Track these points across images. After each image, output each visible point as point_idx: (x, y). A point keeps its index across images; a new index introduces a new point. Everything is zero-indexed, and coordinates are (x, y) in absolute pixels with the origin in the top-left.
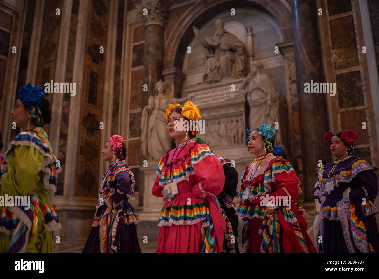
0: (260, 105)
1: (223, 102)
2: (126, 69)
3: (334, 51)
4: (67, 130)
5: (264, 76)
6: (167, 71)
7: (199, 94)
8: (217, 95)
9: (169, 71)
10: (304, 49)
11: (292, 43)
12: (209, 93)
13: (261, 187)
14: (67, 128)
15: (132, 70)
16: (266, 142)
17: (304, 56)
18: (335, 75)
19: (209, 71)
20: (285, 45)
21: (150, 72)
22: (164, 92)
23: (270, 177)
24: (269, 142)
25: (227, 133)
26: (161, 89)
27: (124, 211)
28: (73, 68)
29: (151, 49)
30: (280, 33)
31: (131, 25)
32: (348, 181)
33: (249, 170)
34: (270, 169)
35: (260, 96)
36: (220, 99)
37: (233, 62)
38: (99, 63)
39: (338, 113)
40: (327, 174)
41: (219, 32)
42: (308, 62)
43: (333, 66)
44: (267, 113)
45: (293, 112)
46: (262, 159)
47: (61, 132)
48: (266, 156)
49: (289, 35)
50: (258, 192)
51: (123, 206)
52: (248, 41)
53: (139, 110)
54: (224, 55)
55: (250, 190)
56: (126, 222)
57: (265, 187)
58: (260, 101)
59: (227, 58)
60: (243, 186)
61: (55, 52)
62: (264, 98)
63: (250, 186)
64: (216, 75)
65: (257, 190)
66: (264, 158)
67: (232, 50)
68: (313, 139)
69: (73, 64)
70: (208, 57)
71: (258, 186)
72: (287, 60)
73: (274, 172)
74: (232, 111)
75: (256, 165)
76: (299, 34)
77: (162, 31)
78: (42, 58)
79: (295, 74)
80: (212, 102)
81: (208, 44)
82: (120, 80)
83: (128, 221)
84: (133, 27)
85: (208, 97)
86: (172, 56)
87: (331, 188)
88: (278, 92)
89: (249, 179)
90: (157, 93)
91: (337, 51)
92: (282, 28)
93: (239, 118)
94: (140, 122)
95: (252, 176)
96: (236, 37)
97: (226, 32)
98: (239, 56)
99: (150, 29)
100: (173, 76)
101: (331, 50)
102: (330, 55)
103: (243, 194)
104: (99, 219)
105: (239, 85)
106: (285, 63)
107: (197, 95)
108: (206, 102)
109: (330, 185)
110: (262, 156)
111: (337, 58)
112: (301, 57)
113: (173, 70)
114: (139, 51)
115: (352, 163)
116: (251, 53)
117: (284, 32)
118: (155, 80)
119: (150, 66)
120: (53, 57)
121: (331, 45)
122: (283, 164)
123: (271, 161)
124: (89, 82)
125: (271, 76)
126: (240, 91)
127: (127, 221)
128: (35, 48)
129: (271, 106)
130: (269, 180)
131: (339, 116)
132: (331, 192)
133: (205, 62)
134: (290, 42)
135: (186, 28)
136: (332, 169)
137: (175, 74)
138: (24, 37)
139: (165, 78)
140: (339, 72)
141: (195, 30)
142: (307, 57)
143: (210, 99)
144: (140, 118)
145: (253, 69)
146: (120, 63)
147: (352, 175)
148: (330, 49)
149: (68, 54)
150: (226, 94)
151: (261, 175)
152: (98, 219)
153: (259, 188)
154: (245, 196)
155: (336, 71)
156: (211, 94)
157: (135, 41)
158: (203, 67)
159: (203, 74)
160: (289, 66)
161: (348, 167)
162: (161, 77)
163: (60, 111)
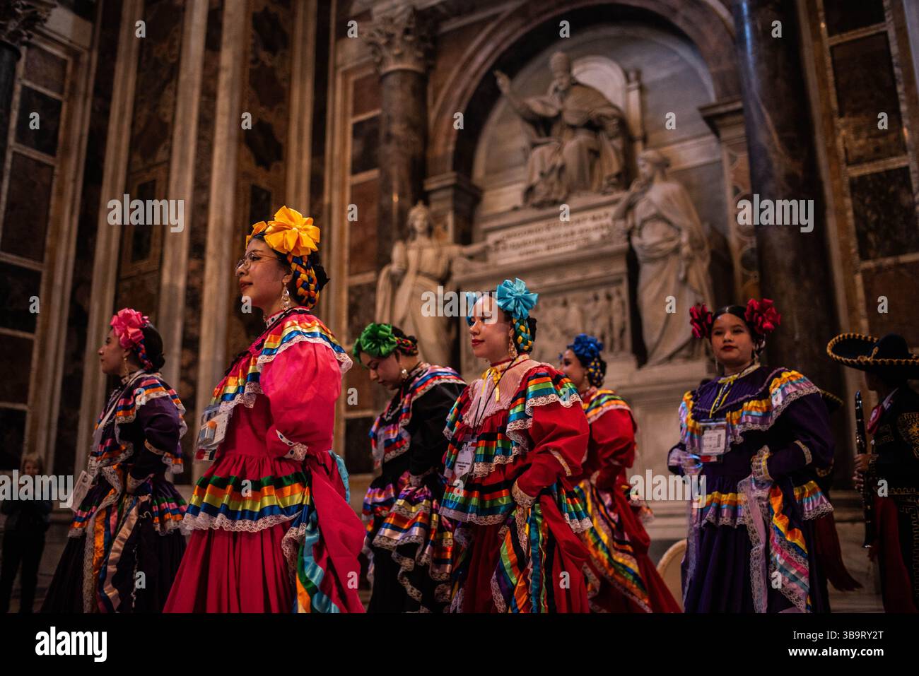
0: (665, 257)
1: (573, 252)
2: (336, 179)
3: (842, 121)
4: (199, 330)
5: (672, 187)
6: (437, 181)
7: (515, 235)
8: (559, 236)
9: (441, 180)
10: (767, 117)
11: (739, 105)
12: (538, 230)
13: (503, 444)
14: (198, 324)
15: (351, 180)
16: (513, 326)
17: (768, 136)
18: (847, 180)
19: (536, 178)
20: (722, 110)
21: (395, 184)
22: (430, 231)
23: (522, 415)
24: (522, 328)
25: (584, 325)
26: (421, 226)
27: (155, 501)
28: (209, 180)
29: (397, 129)
30: (708, 81)
31: (346, 74)
32: (766, 428)
33: (471, 397)
34: (522, 394)
35: (664, 234)
36: (566, 244)
37: (595, 153)
38: (273, 167)
39: (856, 272)
40: (707, 411)
41: (561, 84)
42: (779, 149)
43: (842, 156)
44: (682, 275)
45: (746, 272)
46: (504, 371)
47: (184, 332)
48: (515, 363)
49: (731, 85)
50: (495, 456)
51: (151, 487)
52: (631, 103)
53: (369, 277)
54: (573, 137)
55: (475, 452)
56: (158, 528)
57: (511, 441)
58: (664, 246)
59: (580, 146)
60: (456, 439)
61: (168, 142)
62: (672, 240)
63: (475, 441)
64: (556, 187)
65: (492, 451)
66: (509, 368)
67: (593, 126)
68: (797, 337)
69: (209, 170)
70: (534, 145)
71: (496, 440)
72: (729, 146)
73: (531, 402)
74: (595, 272)
75: (489, 386)
76: (755, 82)
77: (420, 85)
78: (137, 158)
79: (747, 180)
80: (545, 253)
81: (533, 113)
82: (322, 205)
83: (163, 526)
84: (352, 79)
85: (537, 241)
86: (446, 145)
87: (719, 446)
88: (707, 226)
89: (470, 421)
90: (411, 234)
91: (851, 119)
92: (714, 70)
93: (613, 290)
94: (374, 305)
95: (480, 414)
96: (600, 95)
97: (577, 84)
98: (611, 138)
99: (392, 80)
100: (449, 193)
101: (836, 119)
102: (832, 132)
103: (458, 460)
104: (87, 516)
105: (612, 211)
106: (724, 154)
107: (509, 236)
108: (533, 252)
109: (717, 438)
110: (504, 362)
111: (852, 137)
112: (761, 138)
113: (449, 178)
114: (368, 135)
115: (768, 380)
116: (638, 132)
117: (719, 78)
118: (407, 202)
119: (394, 170)
120: (161, 155)
121: (835, 106)
122: (554, 384)
123: (526, 375)
124: (248, 212)
125: (688, 186)
126: (614, 225)
127: (159, 525)
128: (119, 135)
129: (690, 259)
130: (519, 422)
131: (859, 279)
132: (719, 457)
133: (526, 158)
134: (733, 102)
135: (479, 77)
136: (718, 398)
137: (455, 187)
138: (93, 110)
139: (434, 197)
140: (856, 172)
141: (502, 81)
142: (775, 136)
143: (542, 246)
144: (372, 296)
145: (644, 169)
146: (323, 163)
147: (774, 412)
148: (832, 117)
149: (198, 147)
150: (581, 231)
151: (503, 410)
152: (84, 516)
153: (497, 444)
154: (461, 465)
155: (849, 169)
156: (544, 234)
157: (357, 111)
158: (522, 169)
159: (522, 186)
160: (733, 159)
161: (760, 390)
162: (422, 196)
163: (181, 283)
